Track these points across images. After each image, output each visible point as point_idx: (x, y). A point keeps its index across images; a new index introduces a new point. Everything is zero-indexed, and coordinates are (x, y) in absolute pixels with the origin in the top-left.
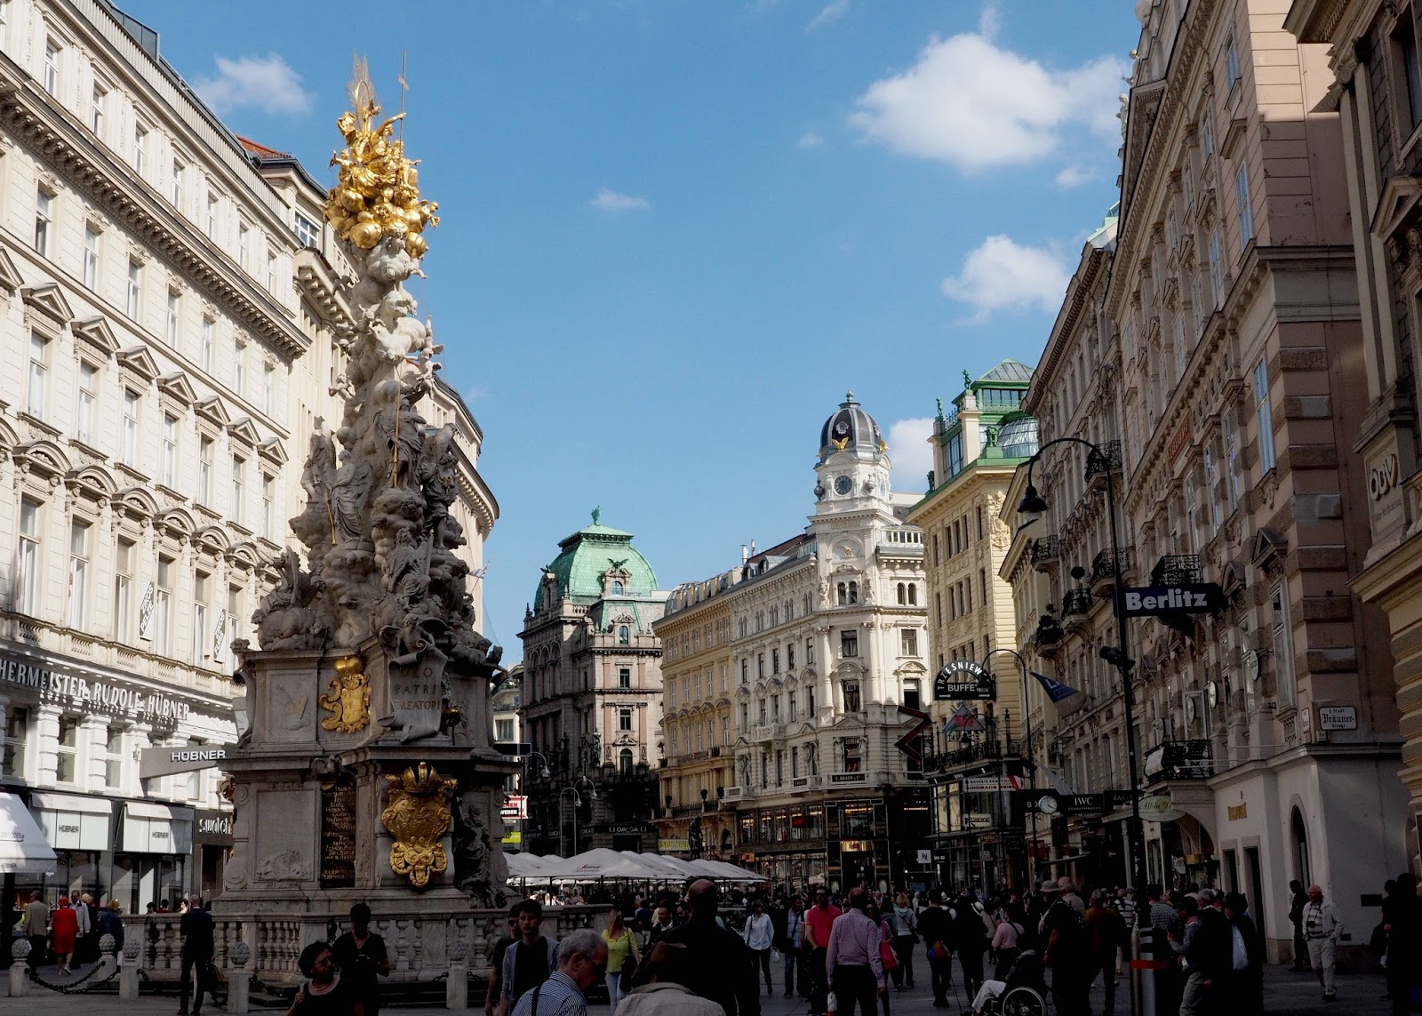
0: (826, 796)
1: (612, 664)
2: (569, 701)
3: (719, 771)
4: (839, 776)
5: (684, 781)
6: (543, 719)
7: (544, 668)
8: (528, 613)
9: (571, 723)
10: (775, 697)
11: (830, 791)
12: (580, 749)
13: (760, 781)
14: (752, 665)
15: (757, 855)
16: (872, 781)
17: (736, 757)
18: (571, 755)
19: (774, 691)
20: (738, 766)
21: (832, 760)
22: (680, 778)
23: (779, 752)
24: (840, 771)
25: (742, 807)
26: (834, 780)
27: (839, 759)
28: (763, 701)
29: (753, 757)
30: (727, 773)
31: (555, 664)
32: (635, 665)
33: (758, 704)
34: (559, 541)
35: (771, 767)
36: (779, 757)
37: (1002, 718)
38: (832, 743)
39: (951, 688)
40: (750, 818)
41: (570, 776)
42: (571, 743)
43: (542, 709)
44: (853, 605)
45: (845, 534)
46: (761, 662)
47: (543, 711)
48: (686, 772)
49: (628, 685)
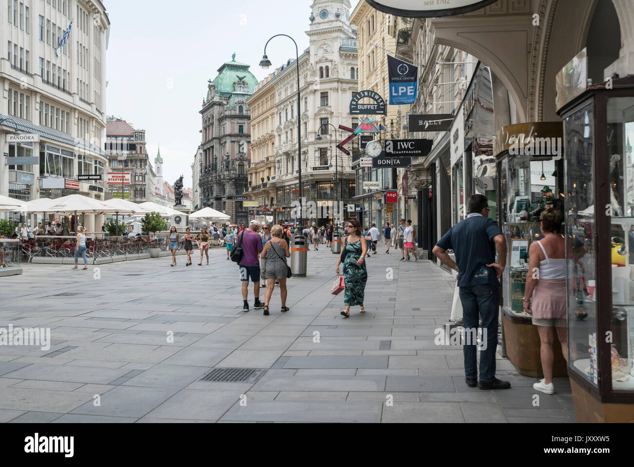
0: (310, 178)
1: (236, 123)
2: (218, 141)
3: (270, 168)
4: (316, 168)
5: (258, 174)
6: (209, 149)
7: (209, 126)
8: (204, 102)
9: (218, 150)
10: (291, 130)
11: (312, 175)
12: (222, 162)
13: (285, 172)
14: (283, 115)
15: (283, 208)
16: (332, 170)
17: (276, 161)
18: (218, 165)
19: (291, 127)
20: (277, 165)
21: (314, 159)
22: (256, 173)
23: (293, 157)
24: (318, 164)
25: (278, 185)
26: (313, 170)
27: (317, 159)
28: (287, 132)
29: (282, 161)
30: (272, 169)
31: (212, 124)
32: (246, 124)
33: (285, 134)
34: (218, 69)
35: (290, 165)
36: (293, 160)
37: (389, 125)
38: (314, 151)
39: (359, 107)
40: (281, 191)
41: (217, 174)
42: (218, 159)
43: (208, 145)
44: (327, 78)
45: (324, 41)
46: (287, 113)
47: (208, 146)
48: (259, 170)
49: (242, 132)
